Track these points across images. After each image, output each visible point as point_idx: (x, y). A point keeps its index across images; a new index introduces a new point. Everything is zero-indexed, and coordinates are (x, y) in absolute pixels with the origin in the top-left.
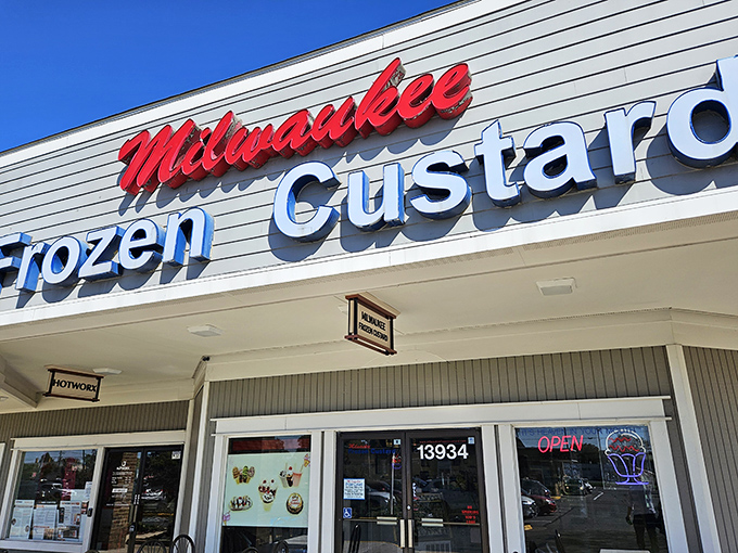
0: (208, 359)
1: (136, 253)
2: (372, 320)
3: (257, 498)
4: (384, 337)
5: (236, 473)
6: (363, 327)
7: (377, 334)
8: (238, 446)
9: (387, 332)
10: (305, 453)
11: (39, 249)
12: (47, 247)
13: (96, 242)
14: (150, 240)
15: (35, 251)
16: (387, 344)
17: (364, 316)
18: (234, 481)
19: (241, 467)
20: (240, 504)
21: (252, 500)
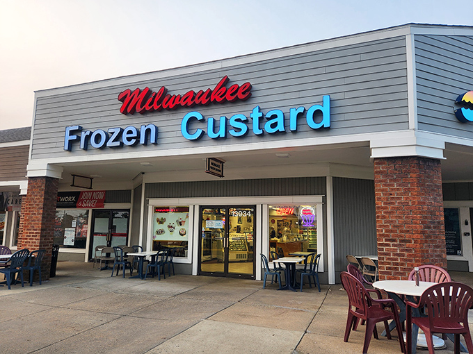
0: (143, 173)
1: (129, 139)
2: (215, 165)
3: (167, 230)
4: (220, 171)
5: (158, 220)
6: (212, 168)
7: (217, 170)
8: (158, 209)
9: (220, 169)
10: (187, 213)
11: (88, 133)
12: (91, 133)
13: (113, 133)
14: (135, 134)
15: (86, 134)
16: (220, 173)
17: (212, 164)
18: (157, 223)
19: (160, 218)
20: (160, 232)
21: (165, 230)
